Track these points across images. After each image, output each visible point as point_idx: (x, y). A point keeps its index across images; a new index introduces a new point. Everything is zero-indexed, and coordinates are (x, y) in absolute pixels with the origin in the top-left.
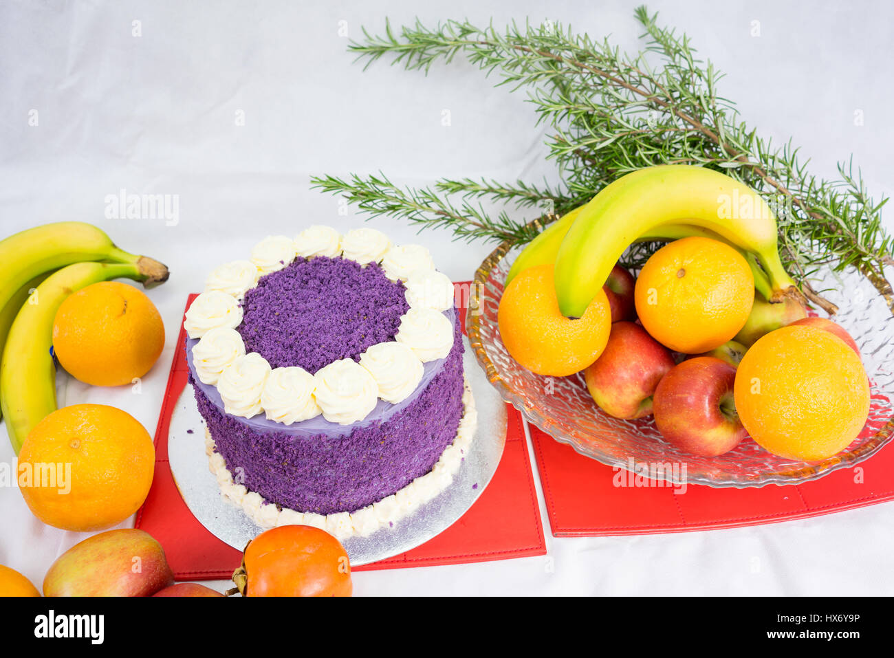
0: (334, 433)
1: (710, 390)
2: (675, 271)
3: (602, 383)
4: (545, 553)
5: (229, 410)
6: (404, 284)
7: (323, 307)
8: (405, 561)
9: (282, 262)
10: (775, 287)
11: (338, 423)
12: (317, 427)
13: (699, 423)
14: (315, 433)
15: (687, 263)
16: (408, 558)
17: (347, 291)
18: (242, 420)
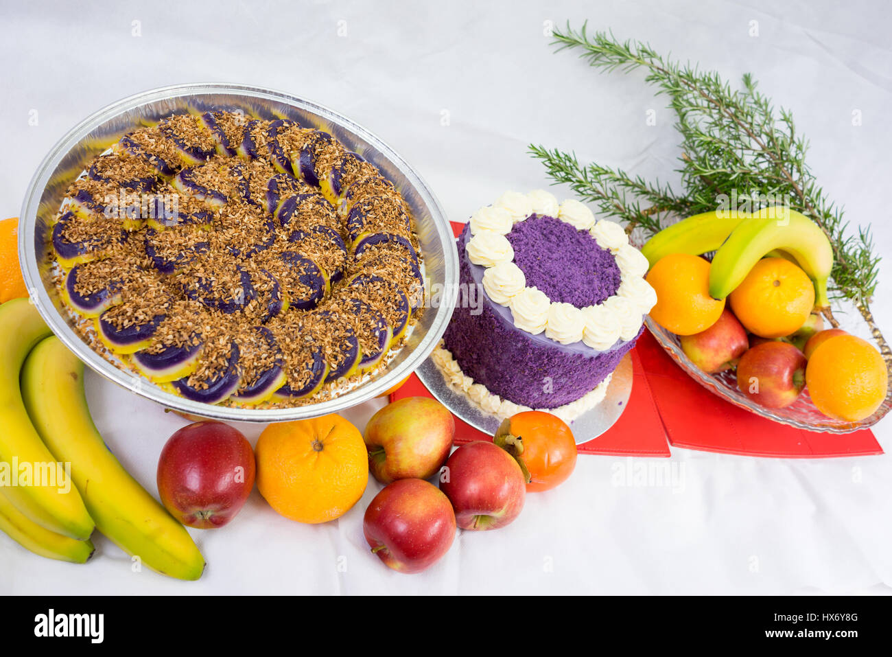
0: (588, 354)
1: (792, 364)
2: (772, 281)
3: (704, 346)
4: (669, 456)
5: (518, 325)
6: (613, 253)
7: (565, 259)
8: (585, 449)
9: (526, 216)
10: (818, 304)
11: (592, 348)
12: (579, 349)
13: (780, 386)
14: (578, 353)
15: (783, 278)
16: (586, 448)
17: (578, 250)
18: (529, 335)
